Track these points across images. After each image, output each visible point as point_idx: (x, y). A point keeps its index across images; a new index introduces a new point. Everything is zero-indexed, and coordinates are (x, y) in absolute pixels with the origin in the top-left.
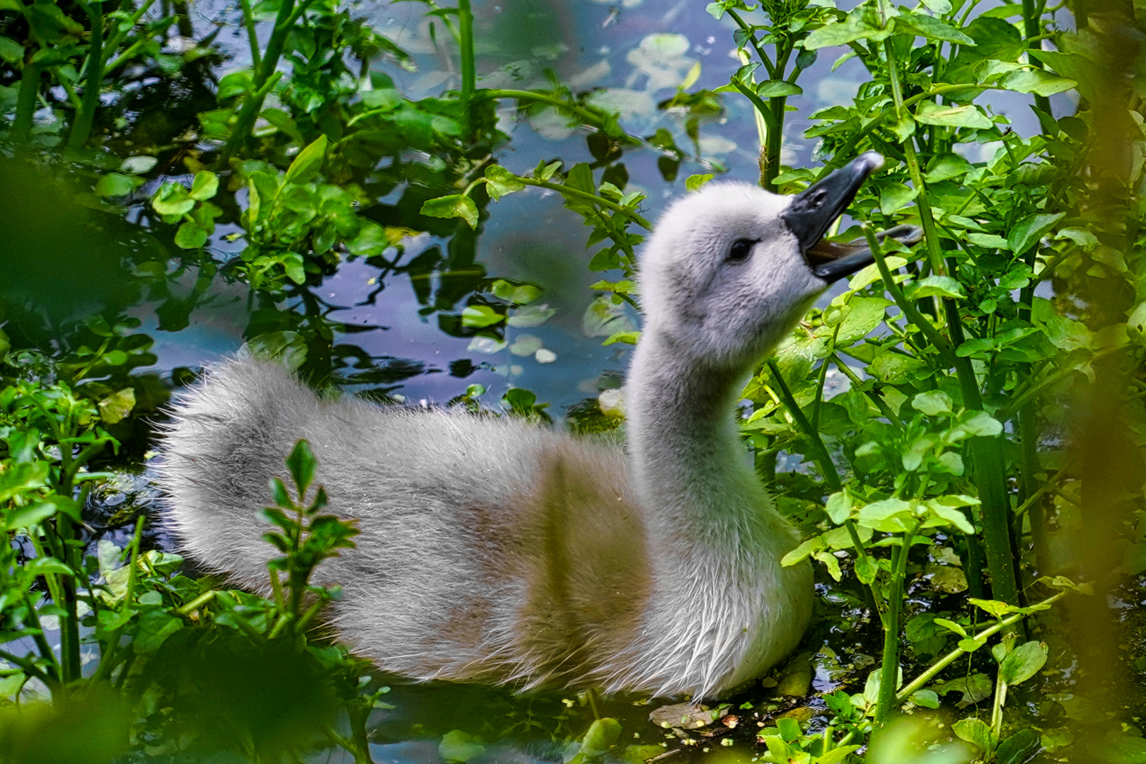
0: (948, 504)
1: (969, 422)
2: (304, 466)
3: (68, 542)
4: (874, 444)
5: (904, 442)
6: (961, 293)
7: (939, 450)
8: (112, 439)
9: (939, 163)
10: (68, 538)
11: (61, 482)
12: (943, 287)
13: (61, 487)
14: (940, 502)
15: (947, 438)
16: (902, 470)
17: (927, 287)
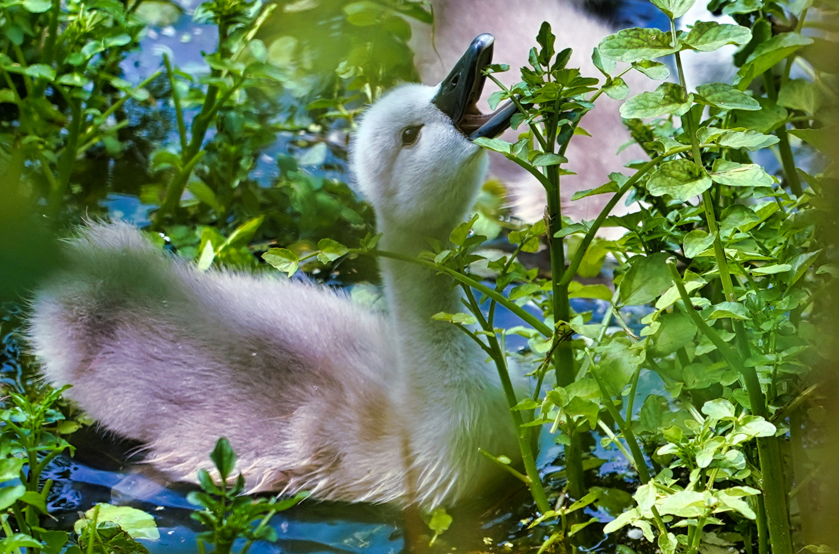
0: (734, 494)
1: (747, 425)
2: (225, 459)
3: (33, 528)
4: (672, 445)
5: (697, 443)
6: (747, 316)
7: (725, 448)
8: (70, 446)
9: (731, 213)
10: (34, 525)
11: (29, 481)
12: (732, 311)
13: (28, 484)
14: (728, 493)
15: (731, 440)
16: (695, 466)
17: (720, 311)
